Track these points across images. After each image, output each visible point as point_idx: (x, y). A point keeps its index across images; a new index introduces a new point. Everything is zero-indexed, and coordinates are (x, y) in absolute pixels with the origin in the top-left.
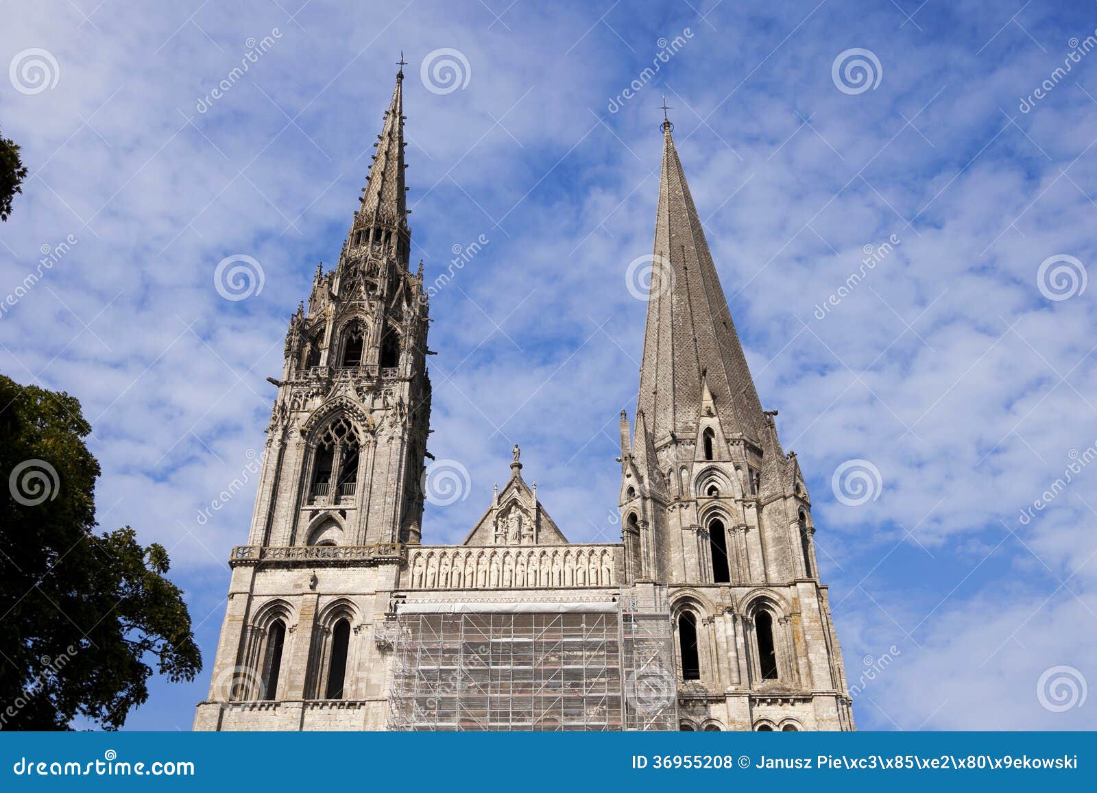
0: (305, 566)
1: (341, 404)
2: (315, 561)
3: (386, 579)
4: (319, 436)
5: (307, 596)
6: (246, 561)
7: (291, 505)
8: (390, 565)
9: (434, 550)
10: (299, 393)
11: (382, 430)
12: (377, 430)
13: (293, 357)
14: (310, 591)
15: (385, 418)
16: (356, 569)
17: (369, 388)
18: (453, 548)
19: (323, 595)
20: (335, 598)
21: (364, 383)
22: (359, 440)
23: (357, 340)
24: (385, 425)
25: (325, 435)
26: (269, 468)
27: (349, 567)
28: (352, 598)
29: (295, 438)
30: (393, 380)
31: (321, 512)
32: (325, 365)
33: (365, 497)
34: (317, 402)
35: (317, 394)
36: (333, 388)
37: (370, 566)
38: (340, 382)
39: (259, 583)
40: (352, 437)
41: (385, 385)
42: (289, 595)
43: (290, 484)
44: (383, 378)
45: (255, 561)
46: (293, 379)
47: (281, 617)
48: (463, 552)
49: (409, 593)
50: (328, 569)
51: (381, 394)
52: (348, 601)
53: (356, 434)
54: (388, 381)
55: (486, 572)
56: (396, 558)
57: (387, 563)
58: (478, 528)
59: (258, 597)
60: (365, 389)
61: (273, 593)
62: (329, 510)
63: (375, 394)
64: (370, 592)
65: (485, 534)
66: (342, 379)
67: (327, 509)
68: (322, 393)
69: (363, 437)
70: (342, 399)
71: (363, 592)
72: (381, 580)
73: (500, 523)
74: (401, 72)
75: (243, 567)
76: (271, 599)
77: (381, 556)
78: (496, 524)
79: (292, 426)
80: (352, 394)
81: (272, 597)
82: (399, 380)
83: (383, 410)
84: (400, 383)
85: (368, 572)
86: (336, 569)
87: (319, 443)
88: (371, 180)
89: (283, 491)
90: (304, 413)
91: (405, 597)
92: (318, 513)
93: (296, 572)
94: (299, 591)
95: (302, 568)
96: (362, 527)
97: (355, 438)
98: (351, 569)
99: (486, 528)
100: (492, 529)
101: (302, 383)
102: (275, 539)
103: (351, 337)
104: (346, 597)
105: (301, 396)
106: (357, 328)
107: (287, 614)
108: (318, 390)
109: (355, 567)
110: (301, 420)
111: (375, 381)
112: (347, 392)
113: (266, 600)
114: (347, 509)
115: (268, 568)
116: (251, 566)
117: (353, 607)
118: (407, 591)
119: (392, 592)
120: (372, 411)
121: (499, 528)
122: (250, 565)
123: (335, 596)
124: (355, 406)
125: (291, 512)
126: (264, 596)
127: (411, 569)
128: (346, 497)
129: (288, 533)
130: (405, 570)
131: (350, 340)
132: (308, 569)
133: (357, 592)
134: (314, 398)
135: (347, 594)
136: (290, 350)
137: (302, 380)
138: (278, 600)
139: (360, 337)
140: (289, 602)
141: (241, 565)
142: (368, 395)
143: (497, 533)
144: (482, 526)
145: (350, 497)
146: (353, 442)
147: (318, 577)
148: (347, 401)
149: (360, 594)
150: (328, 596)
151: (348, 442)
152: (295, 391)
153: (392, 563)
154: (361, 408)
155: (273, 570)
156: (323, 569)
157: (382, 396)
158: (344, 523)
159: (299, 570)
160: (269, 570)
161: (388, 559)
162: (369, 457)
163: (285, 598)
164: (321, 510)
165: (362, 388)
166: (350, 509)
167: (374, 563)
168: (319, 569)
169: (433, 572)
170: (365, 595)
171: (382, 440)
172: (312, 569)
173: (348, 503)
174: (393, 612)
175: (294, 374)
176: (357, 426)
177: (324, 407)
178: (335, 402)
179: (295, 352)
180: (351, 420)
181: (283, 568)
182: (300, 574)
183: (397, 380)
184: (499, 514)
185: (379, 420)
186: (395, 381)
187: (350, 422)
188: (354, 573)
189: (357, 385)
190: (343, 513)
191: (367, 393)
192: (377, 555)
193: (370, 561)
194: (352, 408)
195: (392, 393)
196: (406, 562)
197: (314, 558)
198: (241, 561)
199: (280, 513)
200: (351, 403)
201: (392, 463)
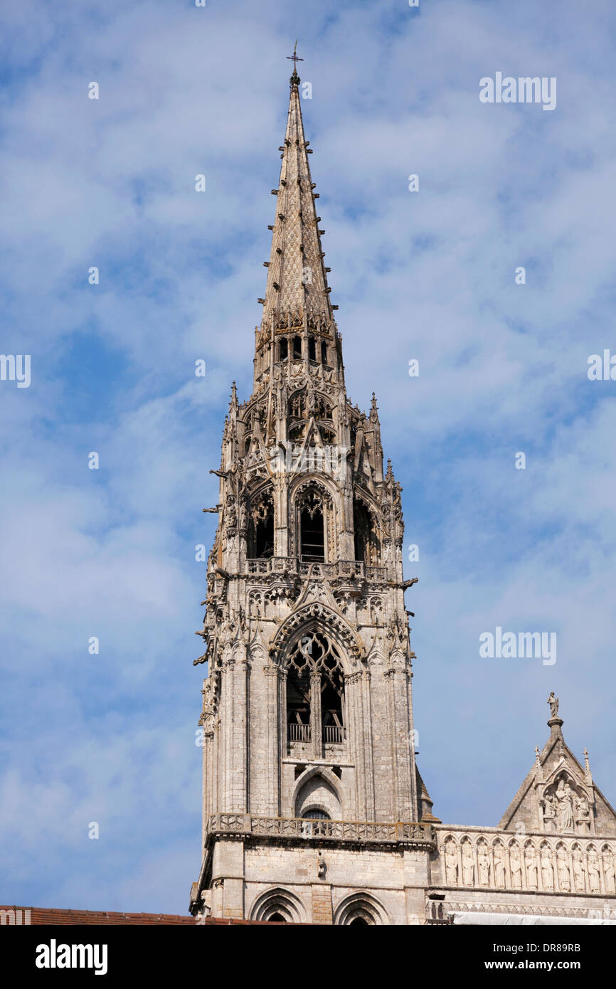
0: (308, 845)
1: (317, 613)
2: (321, 840)
3: (417, 871)
4: (288, 656)
5: (317, 887)
6: (234, 834)
7: (271, 756)
8: (418, 852)
9: (468, 834)
10: (256, 591)
11: (375, 656)
12: (369, 655)
13: (241, 537)
14: (319, 880)
15: (377, 639)
16: (373, 853)
17: (352, 594)
18: (493, 833)
19: (336, 886)
20: (352, 892)
21: (345, 587)
22: (342, 666)
23: (314, 515)
24: (379, 649)
25: (295, 656)
26: (236, 701)
27: (363, 850)
28: (374, 893)
29: (261, 659)
30: (381, 584)
31: (309, 768)
32: (285, 554)
33: (367, 752)
34: (283, 609)
35: (283, 596)
36: (302, 589)
37: (390, 851)
38: (310, 581)
39: (251, 865)
40: (331, 662)
41: (370, 590)
42: (292, 884)
43: (264, 725)
44: (369, 581)
45: (246, 835)
46: (246, 572)
47: (279, 912)
48: (506, 839)
49: (448, 892)
50: (337, 851)
51: (365, 602)
52: (369, 896)
53: (336, 658)
54: (375, 586)
55: (536, 868)
56: (427, 844)
57: (415, 849)
58: (518, 806)
59: (252, 884)
60: (347, 595)
61: (272, 880)
62: (319, 765)
63: (358, 602)
64: (397, 887)
65: (529, 816)
66: (314, 577)
67: (316, 765)
68: (289, 597)
69: (347, 665)
70: (316, 607)
71: (387, 886)
72: (409, 871)
73: (548, 804)
74: (295, 74)
75: (230, 842)
76: (269, 887)
77: (409, 839)
78: (543, 805)
79: (254, 640)
80: (328, 599)
81: (270, 885)
82: (390, 585)
83: (373, 627)
84: (391, 589)
85: (390, 859)
86: (348, 852)
87: (289, 666)
88: (283, 254)
89: (256, 735)
90: (268, 623)
91: (442, 898)
92: (304, 769)
93: (296, 853)
94: (304, 880)
95: (303, 847)
96: (368, 794)
97: (335, 662)
98: (367, 853)
99: (528, 808)
100: (538, 811)
101: (260, 577)
102: (257, 802)
103: (306, 510)
104: (367, 891)
105: (259, 596)
106: (312, 497)
107: (289, 908)
108: (284, 591)
109: (371, 850)
110: (265, 632)
111: (360, 585)
112: (320, 596)
113: (264, 888)
114: (342, 766)
115: (259, 845)
116: (240, 841)
117: (375, 905)
118: (446, 889)
119: (426, 889)
120: (359, 628)
121: (547, 810)
122: (238, 840)
123: (351, 890)
124: (335, 618)
125: (272, 765)
126: (259, 882)
127: (442, 859)
128: (331, 745)
129: (273, 796)
130: (435, 859)
131: (305, 515)
132: (312, 850)
133: (380, 885)
134: (278, 601)
135: (366, 888)
136: (235, 526)
137: (258, 574)
138: (279, 889)
139: (318, 511)
140: (294, 894)
141: (227, 839)
142: (349, 603)
143: (545, 816)
144: (522, 804)
145: (336, 746)
146: (334, 669)
147: (326, 863)
148: (324, 611)
149: (384, 889)
150: (342, 889)
151: (327, 669)
152: (250, 588)
153: (421, 849)
154: (344, 623)
155: (266, 848)
156: (331, 851)
157: (368, 604)
158: (341, 784)
159: (300, 850)
160: (261, 848)
161: (417, 844)
162: (365, 695)
163: (289, 888)
164: (308, 764)
165: (342, 593)
166: (346, 766)
167: (397, 848)
168: (326, 851)
169: (472, 865)
170: (389, 889)
171: (378, 670)
172: (316, 850)
173: (339, 757)
174: (438, 918)
175: (247, 563)
176: (337, 647)
177: (295, 616)
178: (309, 610)
179: (242, 530)
180: (326, 636)
181: (279, 846)
182: (302, 855)
183: (387, 585)
184: (546, 790)
185: (370, 642)
186: (384, 586)
187: (325, 639)
188: (371, 858)
189: (335, 588)
190: (337, 770)
191: (348, 601)
192: (402, 838)
193: (392, 844)
194: (331, 622)
195: (379, 603)
196: (436, 847)
197: (320, 836)
198: (228, 834)
199: (258, 766)
200: (328, 613)
201: (398, 707)
